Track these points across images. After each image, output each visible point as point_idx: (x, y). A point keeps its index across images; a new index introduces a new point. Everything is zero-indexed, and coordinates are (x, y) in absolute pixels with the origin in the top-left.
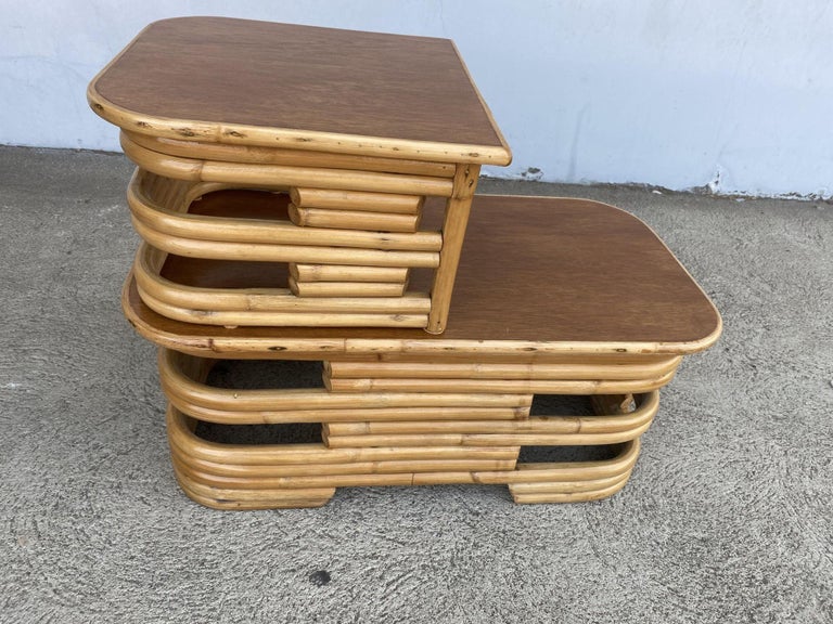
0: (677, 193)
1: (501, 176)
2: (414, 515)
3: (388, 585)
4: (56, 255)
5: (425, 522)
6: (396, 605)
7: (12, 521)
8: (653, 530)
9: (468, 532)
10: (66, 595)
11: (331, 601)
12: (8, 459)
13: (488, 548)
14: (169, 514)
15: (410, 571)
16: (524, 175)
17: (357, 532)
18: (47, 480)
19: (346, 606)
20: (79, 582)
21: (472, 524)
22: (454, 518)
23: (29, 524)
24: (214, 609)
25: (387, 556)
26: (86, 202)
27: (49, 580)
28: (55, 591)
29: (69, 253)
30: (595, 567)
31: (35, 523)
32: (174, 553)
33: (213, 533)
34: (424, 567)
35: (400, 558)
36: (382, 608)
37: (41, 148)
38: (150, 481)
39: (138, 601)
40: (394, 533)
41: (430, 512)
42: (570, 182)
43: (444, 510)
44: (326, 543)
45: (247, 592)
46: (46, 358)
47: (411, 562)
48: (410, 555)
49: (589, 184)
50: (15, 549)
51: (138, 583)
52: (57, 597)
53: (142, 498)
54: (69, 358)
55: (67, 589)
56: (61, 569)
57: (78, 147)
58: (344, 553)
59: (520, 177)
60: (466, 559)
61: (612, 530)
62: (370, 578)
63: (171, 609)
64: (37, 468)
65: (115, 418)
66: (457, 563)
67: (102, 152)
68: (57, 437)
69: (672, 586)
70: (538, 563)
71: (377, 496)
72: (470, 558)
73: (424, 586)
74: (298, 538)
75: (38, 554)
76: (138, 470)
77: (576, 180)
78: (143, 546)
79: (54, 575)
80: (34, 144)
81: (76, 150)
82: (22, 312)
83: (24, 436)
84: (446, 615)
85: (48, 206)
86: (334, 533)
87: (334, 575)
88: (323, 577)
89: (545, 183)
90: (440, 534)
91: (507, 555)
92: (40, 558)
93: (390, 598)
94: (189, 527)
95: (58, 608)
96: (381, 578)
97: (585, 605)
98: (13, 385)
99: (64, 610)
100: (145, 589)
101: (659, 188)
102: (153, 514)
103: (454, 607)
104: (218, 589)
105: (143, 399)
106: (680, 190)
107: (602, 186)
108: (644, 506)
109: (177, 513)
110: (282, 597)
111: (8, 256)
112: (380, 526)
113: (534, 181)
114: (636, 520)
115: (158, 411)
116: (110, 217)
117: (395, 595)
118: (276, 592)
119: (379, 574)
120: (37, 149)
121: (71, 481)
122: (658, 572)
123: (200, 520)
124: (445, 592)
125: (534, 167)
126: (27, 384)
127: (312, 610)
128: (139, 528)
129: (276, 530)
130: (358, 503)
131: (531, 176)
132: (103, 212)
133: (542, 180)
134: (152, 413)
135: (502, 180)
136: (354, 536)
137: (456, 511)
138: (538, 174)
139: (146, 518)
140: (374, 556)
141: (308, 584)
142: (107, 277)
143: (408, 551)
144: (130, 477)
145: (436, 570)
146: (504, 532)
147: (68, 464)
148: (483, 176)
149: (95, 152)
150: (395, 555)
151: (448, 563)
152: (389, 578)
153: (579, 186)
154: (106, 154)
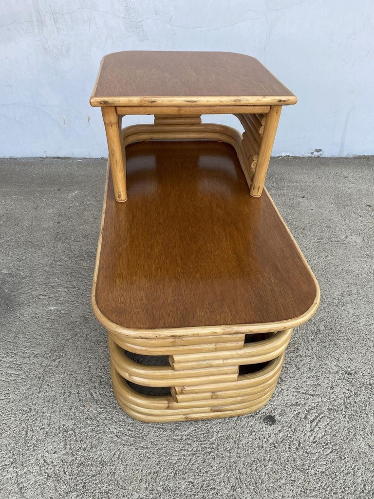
1: (298, 155)
2: (313, 377)
3: (311, 422)
4: (51, 224)
5: (321, 381)
6: (320, 435)
7: (78, 393)
9: (348, 386)
10: (124, 438)
11: (281, 435)
12: (64, 355)
13: (364, 395)
15: (322, 413)
16: (312, 153)
17: (282, 389)
18: (90, 367)
19: (291, 437)
20: (129, 430)
21: (349, 380)
22: (337, 376)
23: (89, 395)
24: (213, 443)
25: (305, 404)
26: (59, 190)
27: (111, 429)
28: (117, 436)
29: (59, 223)
31: (91, 394)
34: (329, 409)
35: (313, 405)
36: (312, 438)
37: (23, 158)
39: (167, 440)
40: (305, 389)
41: (322, 374)
42: (340, 156)
43: (330, 373)
45: (229, 432)
46: (66, 290)
47: (320, 406)
48: (318, 402)
49: (352, 157)
50: (85, 411)
51: (163, 429)
52: (119, 440)
54: (79, 289)
55: (124, 434)
56: (116, 422)
57: (44, 156)
58: (279, 403)
59: (310, 155)
60: (353, 403)
62: (299, 418)
63: (188, 444)
64: (82, 359)
66: (348, 406)
67: (58, 158)
68: (88, 339)
71: (287, 366)
72: (355, 402)
73: (333, 422)
75: (100, 413)
77: (344, 155)
79: (114, 426)
80: (18, 156)
81: (43, 158)
82: (43, 261)
83: (68, 340)
84: (352, 440)
85: (37, 194)
87: (277, 418)
88: (271, 420)
89: (325, 158)
90: (332, 388)
92: (102, 415)
93: (315, 431)
95: (122, 447)
96: (306, 418)
98: (53, 308)
99: (126, 448)
100: (168, 432)
103: (355, 435)
104: (212, 430)
107: (360, 158)
110: (251, 433)
111: (25, 227)
112: (295, 385)
113: (318, 157)
116: (75, 198)
117: (317, 429)
118: (246, 431)
119: (303, 415)
120: (21, 158)
121: (104, 366)
124: (347, 425)
125: (318, 148)
126: (60, 308)
127: (271, 441)
131: (316, 154)
132: (70, 196)
133: (323, 156)
135: (299, 158)
136: (281, 392)
137: (337, 372)
138: (321, 152)
140: (297, 404)
141: (264, 424)
142: (85, 236)
143: (317, 400)
145: (337, 411)
146: (370, 385)
147: (99, 356)
148: (287, 156)
149: (54, 158)
150: (309, 402)
151: (343, 407)
152: (311, 418)
153: (346, 158)
154: (61, 158)
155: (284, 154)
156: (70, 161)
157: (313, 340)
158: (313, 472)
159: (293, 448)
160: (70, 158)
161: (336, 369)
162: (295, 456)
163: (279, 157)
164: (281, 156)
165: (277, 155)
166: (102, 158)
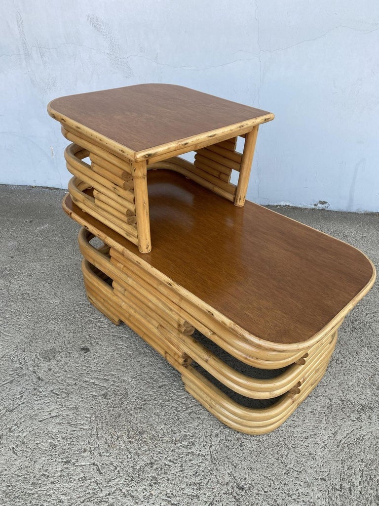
1: (300, 206)
2: (195, 484)
4: (4, 258)
5: (202, 491)
14: (27, 464)
16: (315, 205)
17: (151, 494)
21: (237, 498)
22: (225, 490)
26: (31, 222)
29: (12, 257)
32: (23, 497)
33: (52, 483)
37: (13, 186)
38: (21, 434)
40: (178, 498)
41: (208, 482)
42: (349, 211)
43: (218, 482)
49: (363, 212)
53: (13, 448)
57: (34, 185)
59: (313, 207)
65: (11, 382)
67: (47, 188)
71: (171, 464)
74: (109, 494)
76: (16, 425)
77: (353, 210)
78: (5, 488)
80: (10, 182)
81: (32, 187)
85: (7, 225)
86: (134, 494)
89: (331, 211)
90: (212, 504)
94: (38, 476)
102: (17, 463)
105: (31, 369)
109: (33, 463)
112: (169, 491)
113: (323, 210)
115: (39, 378)
116: (41, 232)
120: (11, 186)
123: (46, 471)
125: (323, 200)
128: (5, 472)
129: (94, 486)
131: (320, 206)
132: (38, 229)
133: (328, 209)
134: (35, 380)
135: (300, 209)
136: (148, 498)
137: (227, 484)
138: (326, 205)
139: (12, 465)
142: (30, 275)
144: (10, 430)
148: (286, 205)
149: (43, 187)
153: (355, 213)
154: (50, 188)
155: (283, 204)
156: (57, 192)
157: (217, 435)
160: (58, 189)
163: (277, 206)
164: (280, 206)
165: (275, 204)
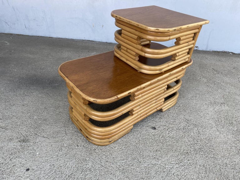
0: (237, 54)
2: (173, 119)
5: (176, 121)
8: (232, 128)
9: (186, 123)
11: (157, 133)
13: (192, 127)
15: (174, 129)
19: (160, 134)
22: (183, 120)
25: (168, 126)
26: (88, 51)
30: (218, 133)
34: (177, 129)
35: (171, 127)
36: (168, 135)
37: (76, 39)
40: (169, 122)
41: (177, 119)
42: (206, 50)
43: (180, 119)
44: (154, 122)
49: (212, 51)
57: (84, 39)
58: (158, 124)
60: (187, 128)
61: (222, 127)
62: (165, 130)
66: (184, 129)
67: (89, 40)
69: (237, 139)
70: (204, 131)
73: (177, 132)
77: (208, 50)
80: (74, 38)
86: (155, 120)
87: (157, 128)
88: (154, 128)
89: (199, 50)
90: (180, 123)
91: (196, 129)
93: (170, 134)
96: (167, 130)
97: (216, 140)
101: (231, 53)
103: (184, 137)
106: (238, 53)
107: (215, 52)
108: (230, 123)
110: (146, 131)
112: (166, 120)
113: (197, 50)
114: (228, 125)
118: (144, 130)
119: (167, 129)
122: (233, 136)
124: (182, 134)
125: (196, 46)
127: (153, 134)
130: (160, 116)
131: (196, 48)
132: (92, 53)
133: (199, 49)
136: (160, 121)
138: (198, 48)
140: (165, 126)
141: (151, 129)
143: (173, 126)
145: (180, 130)
146: (195, 124)
149: (88, 40)
150: (170, 126)
151: (182, 129)
152: (169, 130)
153: (209, 51)
154: (90, 41)
156: (94, 42)
158: (166, 144)
159: (160, 137)
160: (94, 41)
161: (183, 118)
162: (160, 139)
166: (106, 42)
